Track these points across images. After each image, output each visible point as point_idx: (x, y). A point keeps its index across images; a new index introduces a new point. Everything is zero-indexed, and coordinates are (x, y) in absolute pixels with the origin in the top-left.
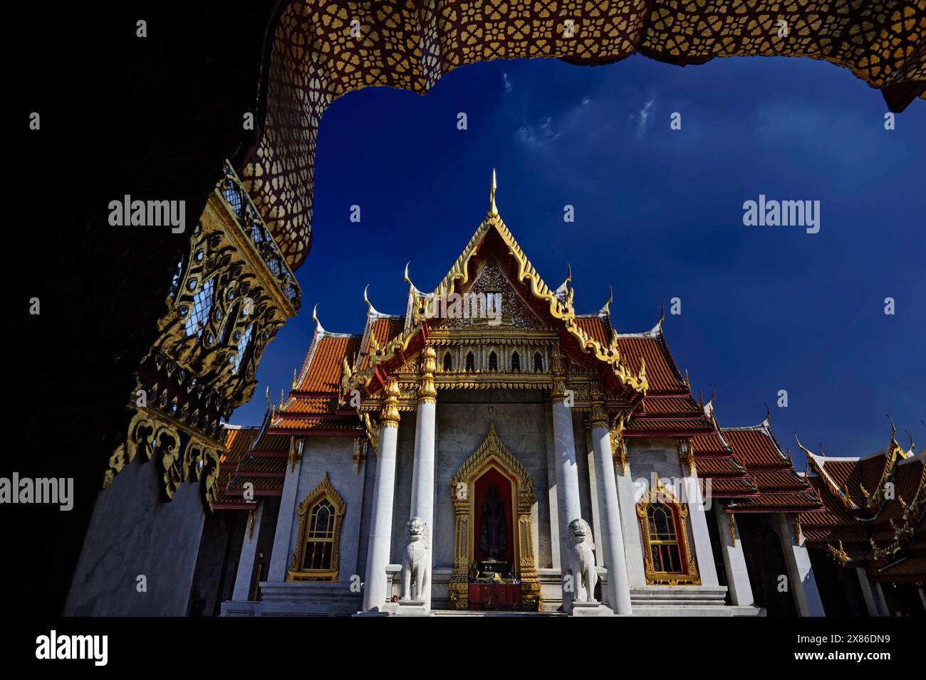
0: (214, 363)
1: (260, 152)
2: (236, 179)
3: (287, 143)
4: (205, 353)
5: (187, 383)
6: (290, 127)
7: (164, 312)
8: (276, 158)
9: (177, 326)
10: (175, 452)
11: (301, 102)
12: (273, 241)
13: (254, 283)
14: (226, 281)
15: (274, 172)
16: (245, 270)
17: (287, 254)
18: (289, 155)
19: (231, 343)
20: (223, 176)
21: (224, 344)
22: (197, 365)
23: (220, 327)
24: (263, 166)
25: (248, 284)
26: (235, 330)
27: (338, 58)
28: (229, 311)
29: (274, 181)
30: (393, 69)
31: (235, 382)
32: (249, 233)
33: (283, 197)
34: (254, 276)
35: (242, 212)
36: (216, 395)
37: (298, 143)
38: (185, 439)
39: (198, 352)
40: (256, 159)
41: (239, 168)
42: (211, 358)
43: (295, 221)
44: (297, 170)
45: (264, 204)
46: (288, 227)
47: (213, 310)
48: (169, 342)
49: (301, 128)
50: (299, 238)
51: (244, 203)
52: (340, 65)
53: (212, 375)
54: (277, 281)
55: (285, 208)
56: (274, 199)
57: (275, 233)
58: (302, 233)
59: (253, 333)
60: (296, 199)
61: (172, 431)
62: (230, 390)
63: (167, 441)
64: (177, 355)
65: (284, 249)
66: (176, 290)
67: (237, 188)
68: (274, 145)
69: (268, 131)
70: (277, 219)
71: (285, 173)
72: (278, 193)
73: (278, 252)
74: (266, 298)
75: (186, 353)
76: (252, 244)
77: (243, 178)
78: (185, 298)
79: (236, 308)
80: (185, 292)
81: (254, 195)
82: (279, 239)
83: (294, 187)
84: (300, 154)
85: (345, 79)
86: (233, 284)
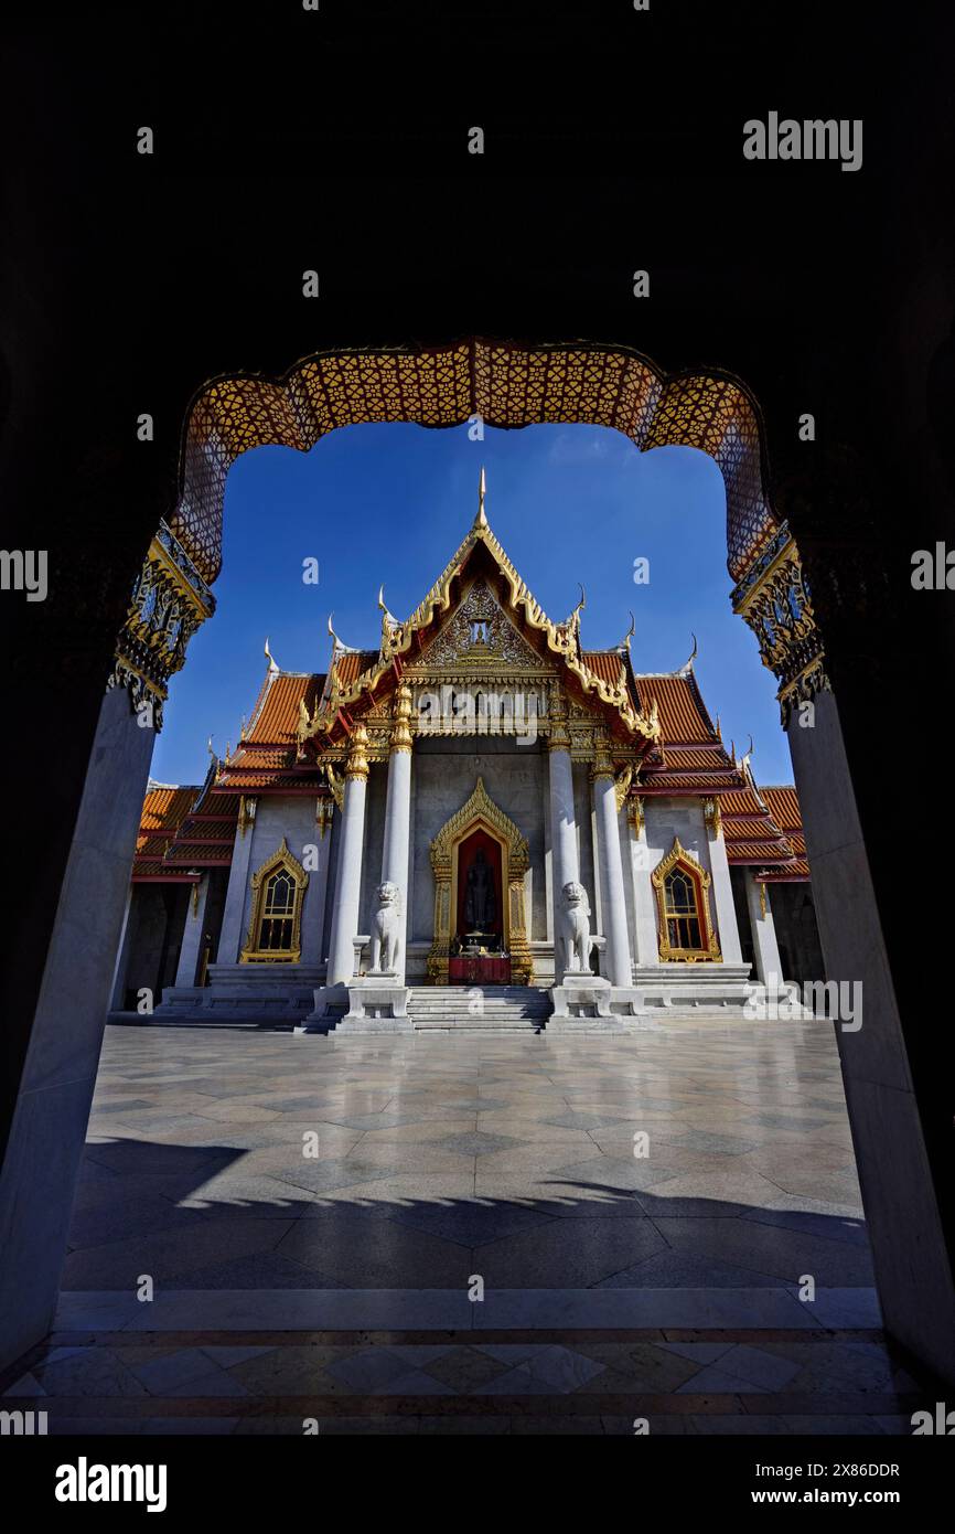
0: (158, 640)
1: (181, 510)
2: (167, 528)
3: (199, 499)
4: (152, 633)
5: (143, 650)
6: (202, 486)
7: (130, 605)
8: (193, 511)
9: (137, 614)
10: (139, 686)
11: (211, 464)
12: (193, 566)
13: (181, 592)
14: (163, 590)
15: (191, 520)
16: (174, 584)
17: (203, 574)
18: (202, 507)
19: (168, 629)
20: (160, 528)
21: (164, 629)
22: (149, 640)
23: (161, 617)
24: (184, 518)
25: (177, 592)
26: (170, 621)
27: (238, 428)
28: (166, 609)
29: (192, 527)
30: (281, 434)
31: (171, 655)
32: (176, 560)
33: (198, 536)
34: (180, 588)
35: (172, 548)
36: (159, 662)
37: (209, 496)
38: (143, 683)
39: (149, 632)
40: (178, 515)
41: (169, 522)
42: (156, 636)
43: (208, 552)
44: (209, 516)
45: (186, 542)
46: (203, 555)
47: (156, 607)
48: (133, 624)
49: (210, 484)
50: (211, 563)
51: (173, 542)
52: (240, 432)
53: (157, 647)
54: (197, 592)
55: (200, 543)
56: (192, 538)
57: (194, 560)
58: (213, 559)
59: (182, 625)
60: (209, 536)
61: (136, 675)
62: (168, 660)
63: (134, 681)
64: (137, 631)
65: (201, 570)
66: (136, 594)
67: (168, 534)
68: (190, 503)
69: (186, 495)
70: (195, 551)
71: (199, 520)
72: (195, 534)
73: (197, 572)
74: (189, 602)
75: (142, 632)
76: (178, 567)
77: (171, 527)
78: (141, 599)
79: (170, 607)
80: (140, 595)
81: (178, 536)
82: (197, 563)
83: (206, 529)
84: (211, 503)
85: (245, 441)
86: (167, 592)
